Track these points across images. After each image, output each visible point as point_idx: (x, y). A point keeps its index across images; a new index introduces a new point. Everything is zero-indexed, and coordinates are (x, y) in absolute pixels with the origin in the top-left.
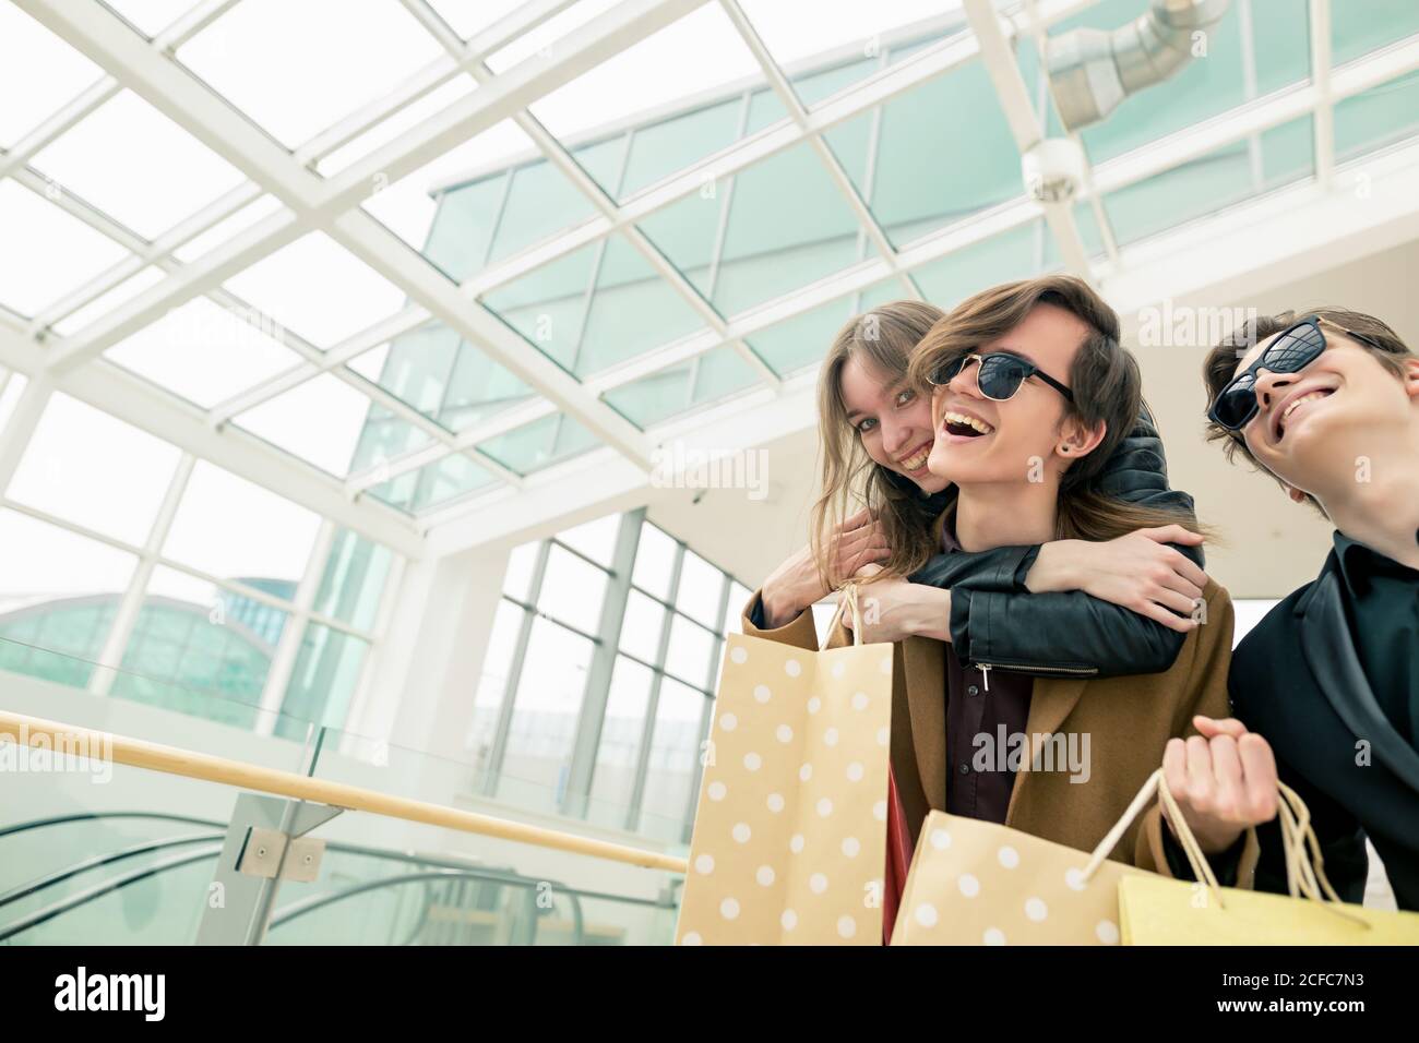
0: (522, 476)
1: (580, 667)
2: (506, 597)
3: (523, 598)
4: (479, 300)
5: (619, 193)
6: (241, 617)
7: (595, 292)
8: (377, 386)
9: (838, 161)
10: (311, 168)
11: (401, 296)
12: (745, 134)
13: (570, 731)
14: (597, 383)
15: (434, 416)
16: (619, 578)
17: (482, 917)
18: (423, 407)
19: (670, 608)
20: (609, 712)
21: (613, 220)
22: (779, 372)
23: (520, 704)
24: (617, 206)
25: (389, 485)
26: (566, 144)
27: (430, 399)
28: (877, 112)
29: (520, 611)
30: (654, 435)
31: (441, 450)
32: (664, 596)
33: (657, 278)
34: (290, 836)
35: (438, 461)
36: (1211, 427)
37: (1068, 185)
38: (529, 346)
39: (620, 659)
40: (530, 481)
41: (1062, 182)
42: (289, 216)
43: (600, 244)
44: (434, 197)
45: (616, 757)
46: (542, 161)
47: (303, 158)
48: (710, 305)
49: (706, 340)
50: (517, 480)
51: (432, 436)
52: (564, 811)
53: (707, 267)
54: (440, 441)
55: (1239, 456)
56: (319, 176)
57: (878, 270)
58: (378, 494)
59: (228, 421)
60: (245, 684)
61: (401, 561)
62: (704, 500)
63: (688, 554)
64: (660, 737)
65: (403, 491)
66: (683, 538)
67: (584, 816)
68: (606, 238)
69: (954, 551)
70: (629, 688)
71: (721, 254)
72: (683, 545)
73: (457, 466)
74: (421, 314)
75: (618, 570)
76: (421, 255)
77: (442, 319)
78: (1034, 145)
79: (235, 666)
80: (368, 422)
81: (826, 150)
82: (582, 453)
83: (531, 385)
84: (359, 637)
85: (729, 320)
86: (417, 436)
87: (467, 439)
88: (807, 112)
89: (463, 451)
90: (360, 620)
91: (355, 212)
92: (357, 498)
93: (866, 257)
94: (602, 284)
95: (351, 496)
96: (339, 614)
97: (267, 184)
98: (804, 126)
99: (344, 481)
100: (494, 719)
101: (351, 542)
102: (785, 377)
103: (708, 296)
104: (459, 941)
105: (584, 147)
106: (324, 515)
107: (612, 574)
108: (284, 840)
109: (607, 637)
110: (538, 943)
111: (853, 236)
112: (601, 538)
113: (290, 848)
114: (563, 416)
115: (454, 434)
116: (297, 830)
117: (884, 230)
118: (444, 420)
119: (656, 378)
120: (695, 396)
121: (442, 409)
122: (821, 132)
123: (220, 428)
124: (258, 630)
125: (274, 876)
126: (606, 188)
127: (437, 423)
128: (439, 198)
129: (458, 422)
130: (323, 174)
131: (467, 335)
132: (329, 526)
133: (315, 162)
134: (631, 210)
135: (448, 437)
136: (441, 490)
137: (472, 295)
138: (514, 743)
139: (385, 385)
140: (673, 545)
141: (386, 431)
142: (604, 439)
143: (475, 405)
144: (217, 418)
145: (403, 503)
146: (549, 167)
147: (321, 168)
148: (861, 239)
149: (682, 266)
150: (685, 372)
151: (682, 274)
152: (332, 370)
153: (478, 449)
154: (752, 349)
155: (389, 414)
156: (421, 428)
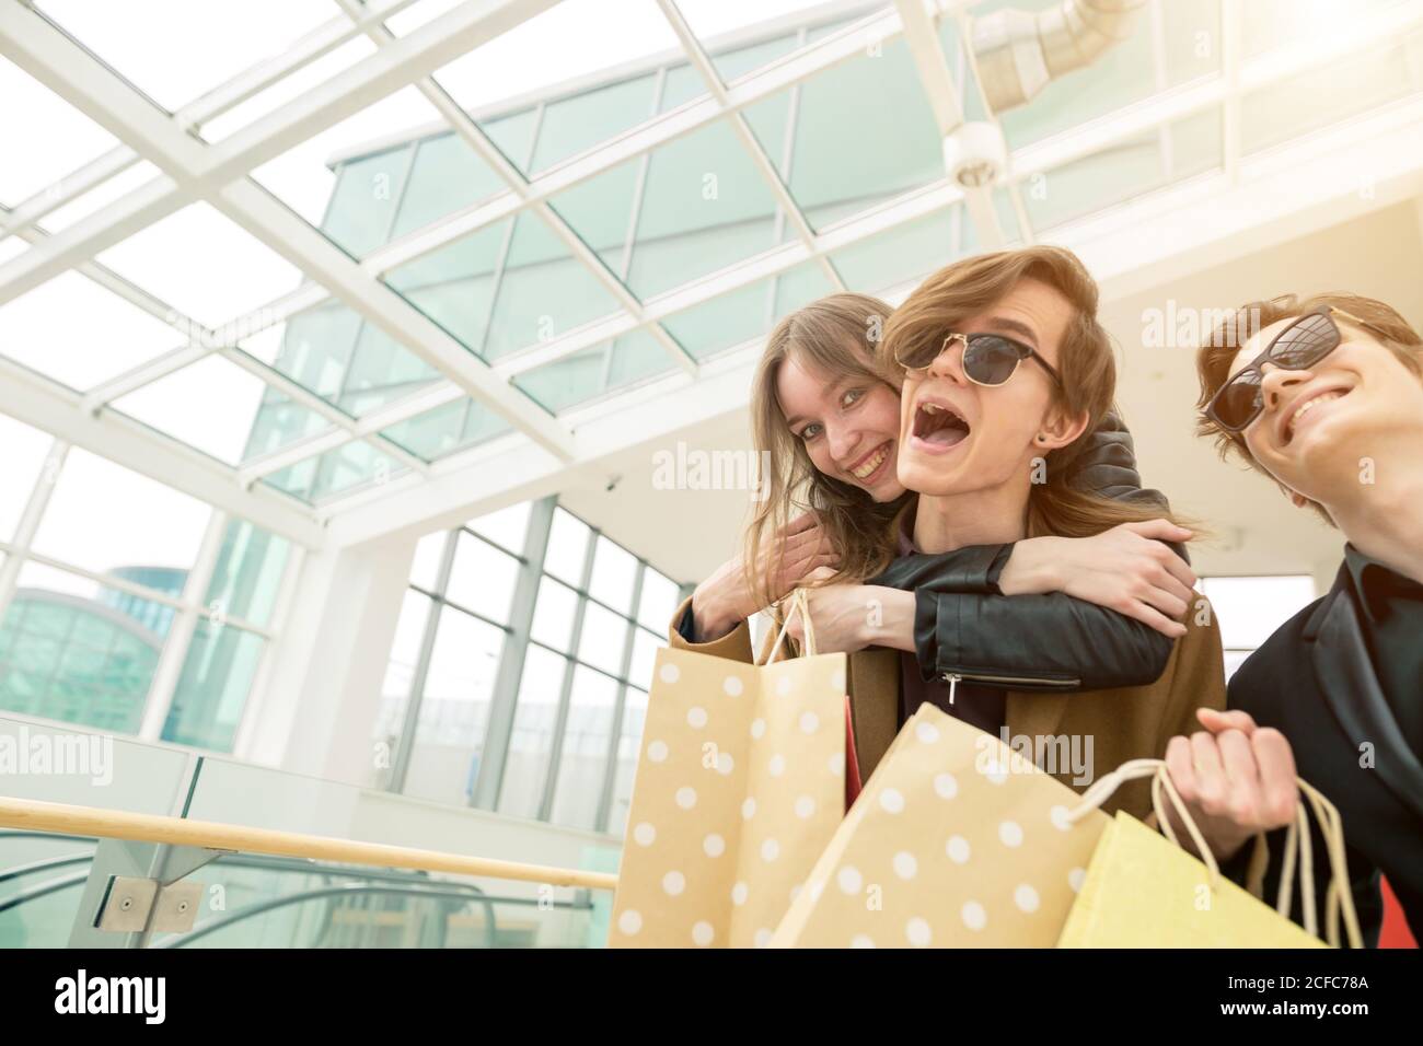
0: (429, 462)
1: (491, 655)
2: (413, 587)
3: (431, 588)
4: (380, 279)
5: (529, 169)
6: (129, 611)
7: (504, 271)
8: (273, 369)
9: (757, 140)
10: (193, 133)
11: (298, 274)
12: (660, 110)
13: (481, 719)
14: (506, 367)
15: (334, 400)
16: (531, 566)
17: (390, 918)
18: (321, 391)
19: (583, 594)
20: (522, 698)
21: (523, 196)
22: (696, 355)
23: (430, 692)
24: (528, 182)
25: (286, 472)
26: (475, 116)
27: (329, 383)
28: (794, 90)
29: (428, 600)
30: (567, 420)
31: (340, 436)
32: (576, 583)
33: (570, 257)
34: (161, 883)
35: (339, 447)
36: (1203, 422)
37: (989, 169)
38: (434, 327)
39: (532, 648)
40: (437, 468)
41: (984, 166)
42: (168, 185)
43: (511, 220)
44: (333, 169)
45: (529, 744)
46: (449, 134)
47: (184, 122)
48: (625, 286)
49: (621, 323)
50: (423, 466)
51: (332, 422)
52: (474, 804)
53: (621, 247)
54: (341, 426)
55: (1233, 454)
56: (203, 142)
57: (797, 252)
58: (276, 482)
59: (106, 405)
60: (135, 680)
61: (299, 552)
62: (619, 487)
63: (601, 539)
64: (573, 724)
65: (301, 478)
66: (595, 523)
67: (495, 808)
68: (516, 214)
69: (912, 553)
70: (541, 677)
71: (636, 234)
72: (596, 530)
73: (359, 452)
74: (318, 293)
75: (529, 556)
76: (319, 232)
77: (340, 298)
78: (956, 127)
79: (123, 661)
80: (263, 406)
81: (744, 127)
82: (491, 438)
83: (437, 368)
84: (254, 632)
85: (644, 303)
86: (316, 422)
87: (370, 425)
88: (726, 88)
89: (365, 437)
90: (256, 616)
91: (243, 182)
92: (251, 487)
93: (784, 238)
94: (512, 262)
95: (244, 484)
96: (232, 610)
97: (144, 149)
98: (723, 102)
99: (236, 469)
100: (402, 708)
101: (245, 532)
102: (701, 361)
103: (622, 276)
104: (366, 944)
105: (493, 120)
106: (216, 506)
107: (523, 561)
108: (153, 888)
109: (518, 626)
110: (449, 945)
111: (771, 217)
112: (511, 526)
113: (161, 897)
114: (471, 401)
115: (356, 419)
116: (170, 876)
117: (803, 212)
118: (345, 405)
119: (569, 360)
120: (608, 382)
121: (343, 393)
122: (741, 110)
123: (97, 413)
124: (148, 623)
125: (142, 929)
126: (517, 163)
127: (337, 408)
128: (339, 169)
129: (360, 406)
130: (206, 138)
131: (368, 314)
132: (221, 516)
133: (197, 126)
134: (543, 187)
135: (348, 422)
136: (342, 477)
137: (374, 273)
138: (423, 733)
139: (280, 367)
140: (586, 530)
141: (283, 415)
142: (516, 425)
143: (378, 389)
144: (94, 401)
145: (301, 491)
146: (457, 140)
147: (204, 133)
148: (779, 220)
149: (595, 246)
150: (599, 356)
151: (596, 254)
152: (221, 351)
153: (381, 435)
154: (668, 333)
155: (286, 398)
156: (318, 411)
